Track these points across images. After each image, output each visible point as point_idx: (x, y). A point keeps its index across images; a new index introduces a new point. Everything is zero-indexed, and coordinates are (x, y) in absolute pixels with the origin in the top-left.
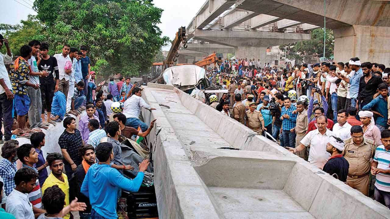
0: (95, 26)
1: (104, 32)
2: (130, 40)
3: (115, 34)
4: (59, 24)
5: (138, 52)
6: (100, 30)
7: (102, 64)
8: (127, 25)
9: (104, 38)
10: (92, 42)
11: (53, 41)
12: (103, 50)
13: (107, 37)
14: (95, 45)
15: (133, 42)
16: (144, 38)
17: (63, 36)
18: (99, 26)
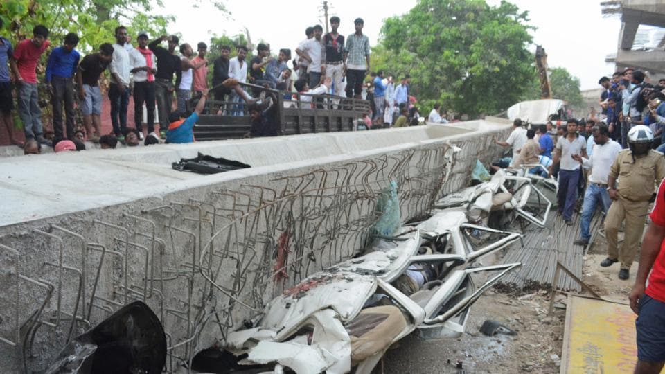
0: (442, 53)
1: (452, 60)
2: (482, 68)
3: (465, 62)
4: (403, 51)
5: (496, 83)
6: (447, 57)
7: (448, 98)
8: (480, 51)
9: (452, 67)
10: (437, 73)
11: (396, 71)
12: (449, 81)
13: (456, 66)
14: (441, 75)
15: (486, 70)
16: (500, 66)
17: (407, 66)
18: (447, 53)
